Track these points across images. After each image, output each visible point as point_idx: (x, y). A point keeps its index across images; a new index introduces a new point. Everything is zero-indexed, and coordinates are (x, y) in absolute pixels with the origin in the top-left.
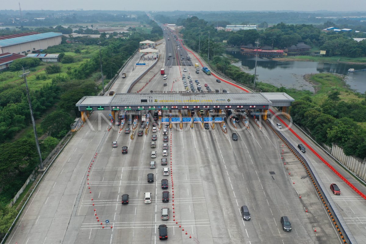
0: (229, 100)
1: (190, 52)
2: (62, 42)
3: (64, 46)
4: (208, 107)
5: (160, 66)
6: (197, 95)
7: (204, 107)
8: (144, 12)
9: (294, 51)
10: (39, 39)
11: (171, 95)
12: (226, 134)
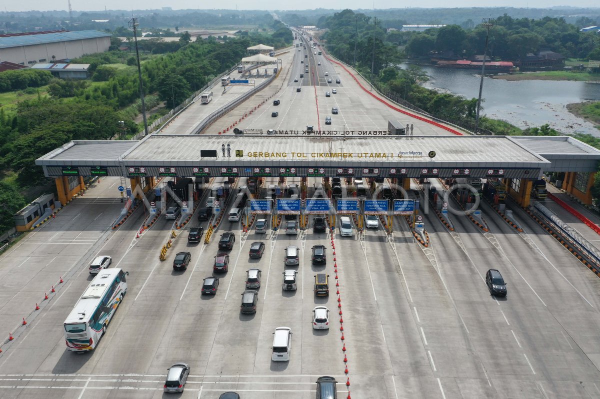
0: (432, 154)
1: (338, 64)
2: (110, 47)
3: (114, 54)
4: (376, 171)
5: (278, 86)
6: (348, 141)
7: (366, 171)
8: (266, 11)
9: (533, 64)
10: (65, 39)
11: (284, 140)
12: (426, 249)
